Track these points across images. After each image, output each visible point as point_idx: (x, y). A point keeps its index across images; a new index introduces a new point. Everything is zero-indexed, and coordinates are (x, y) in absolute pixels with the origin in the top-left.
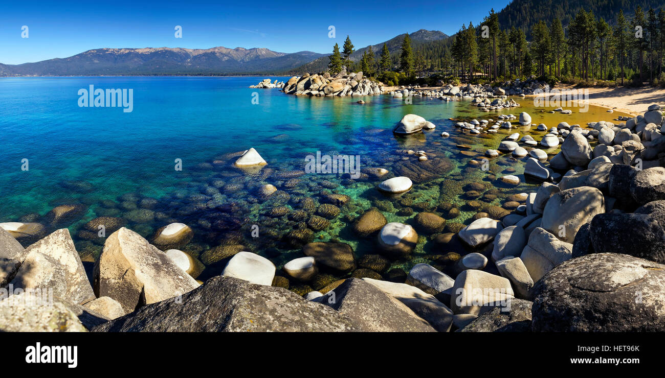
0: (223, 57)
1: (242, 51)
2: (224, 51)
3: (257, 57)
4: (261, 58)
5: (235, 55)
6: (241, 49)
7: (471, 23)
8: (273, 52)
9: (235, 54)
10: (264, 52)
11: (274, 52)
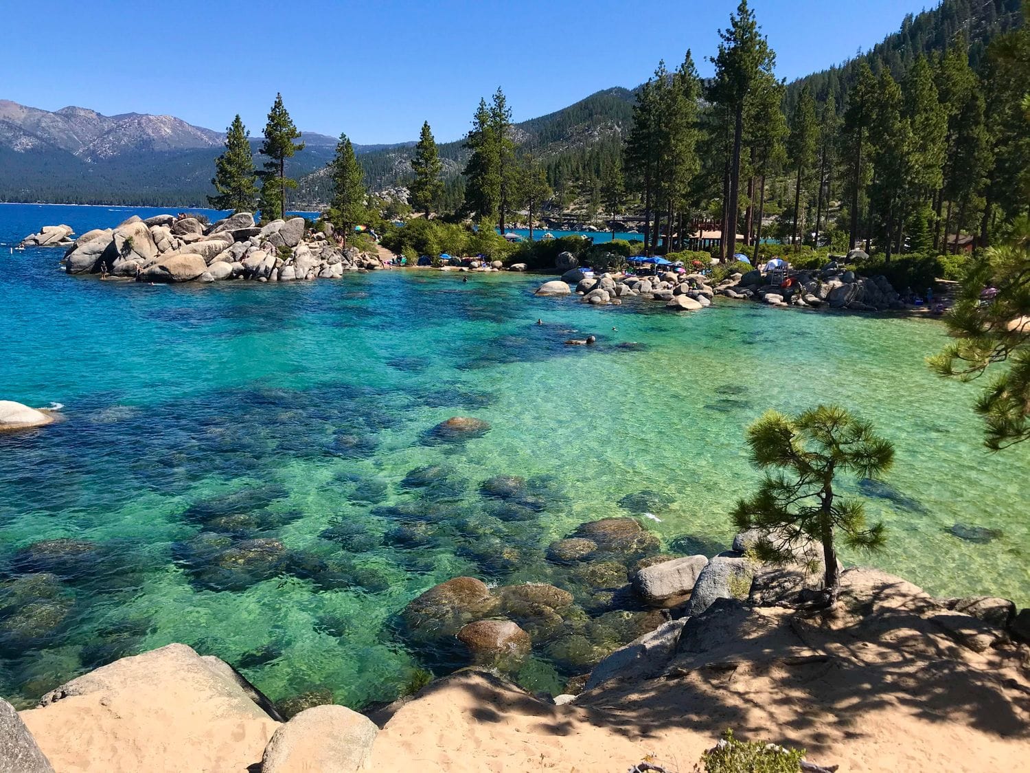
0: (17, 138)
1: (89, 121)
2: (19, 117)
3: (147, 143)
4: (157, 148)
5: (58, 131)
6: (82, 113)
7: (688, 53)
8: (198, 128)
9: (63, 131)
10: (167, 131)
11: (203, 130)
